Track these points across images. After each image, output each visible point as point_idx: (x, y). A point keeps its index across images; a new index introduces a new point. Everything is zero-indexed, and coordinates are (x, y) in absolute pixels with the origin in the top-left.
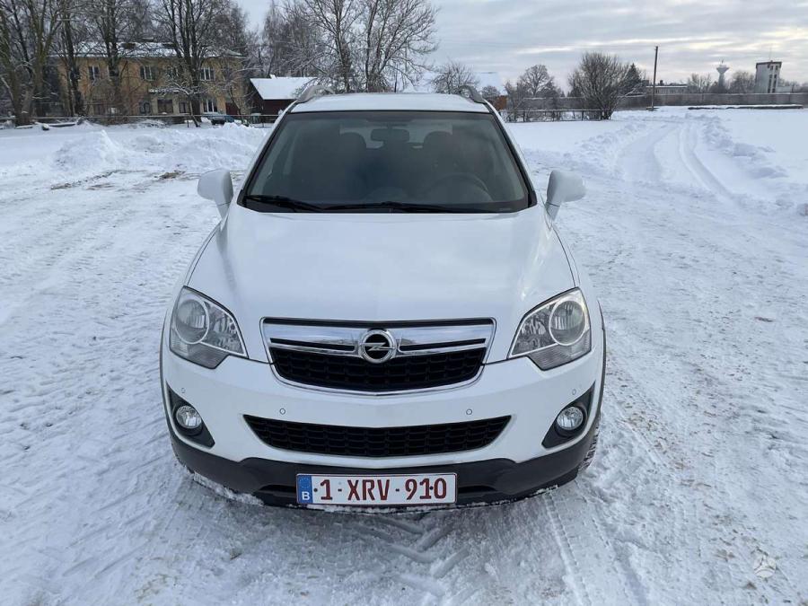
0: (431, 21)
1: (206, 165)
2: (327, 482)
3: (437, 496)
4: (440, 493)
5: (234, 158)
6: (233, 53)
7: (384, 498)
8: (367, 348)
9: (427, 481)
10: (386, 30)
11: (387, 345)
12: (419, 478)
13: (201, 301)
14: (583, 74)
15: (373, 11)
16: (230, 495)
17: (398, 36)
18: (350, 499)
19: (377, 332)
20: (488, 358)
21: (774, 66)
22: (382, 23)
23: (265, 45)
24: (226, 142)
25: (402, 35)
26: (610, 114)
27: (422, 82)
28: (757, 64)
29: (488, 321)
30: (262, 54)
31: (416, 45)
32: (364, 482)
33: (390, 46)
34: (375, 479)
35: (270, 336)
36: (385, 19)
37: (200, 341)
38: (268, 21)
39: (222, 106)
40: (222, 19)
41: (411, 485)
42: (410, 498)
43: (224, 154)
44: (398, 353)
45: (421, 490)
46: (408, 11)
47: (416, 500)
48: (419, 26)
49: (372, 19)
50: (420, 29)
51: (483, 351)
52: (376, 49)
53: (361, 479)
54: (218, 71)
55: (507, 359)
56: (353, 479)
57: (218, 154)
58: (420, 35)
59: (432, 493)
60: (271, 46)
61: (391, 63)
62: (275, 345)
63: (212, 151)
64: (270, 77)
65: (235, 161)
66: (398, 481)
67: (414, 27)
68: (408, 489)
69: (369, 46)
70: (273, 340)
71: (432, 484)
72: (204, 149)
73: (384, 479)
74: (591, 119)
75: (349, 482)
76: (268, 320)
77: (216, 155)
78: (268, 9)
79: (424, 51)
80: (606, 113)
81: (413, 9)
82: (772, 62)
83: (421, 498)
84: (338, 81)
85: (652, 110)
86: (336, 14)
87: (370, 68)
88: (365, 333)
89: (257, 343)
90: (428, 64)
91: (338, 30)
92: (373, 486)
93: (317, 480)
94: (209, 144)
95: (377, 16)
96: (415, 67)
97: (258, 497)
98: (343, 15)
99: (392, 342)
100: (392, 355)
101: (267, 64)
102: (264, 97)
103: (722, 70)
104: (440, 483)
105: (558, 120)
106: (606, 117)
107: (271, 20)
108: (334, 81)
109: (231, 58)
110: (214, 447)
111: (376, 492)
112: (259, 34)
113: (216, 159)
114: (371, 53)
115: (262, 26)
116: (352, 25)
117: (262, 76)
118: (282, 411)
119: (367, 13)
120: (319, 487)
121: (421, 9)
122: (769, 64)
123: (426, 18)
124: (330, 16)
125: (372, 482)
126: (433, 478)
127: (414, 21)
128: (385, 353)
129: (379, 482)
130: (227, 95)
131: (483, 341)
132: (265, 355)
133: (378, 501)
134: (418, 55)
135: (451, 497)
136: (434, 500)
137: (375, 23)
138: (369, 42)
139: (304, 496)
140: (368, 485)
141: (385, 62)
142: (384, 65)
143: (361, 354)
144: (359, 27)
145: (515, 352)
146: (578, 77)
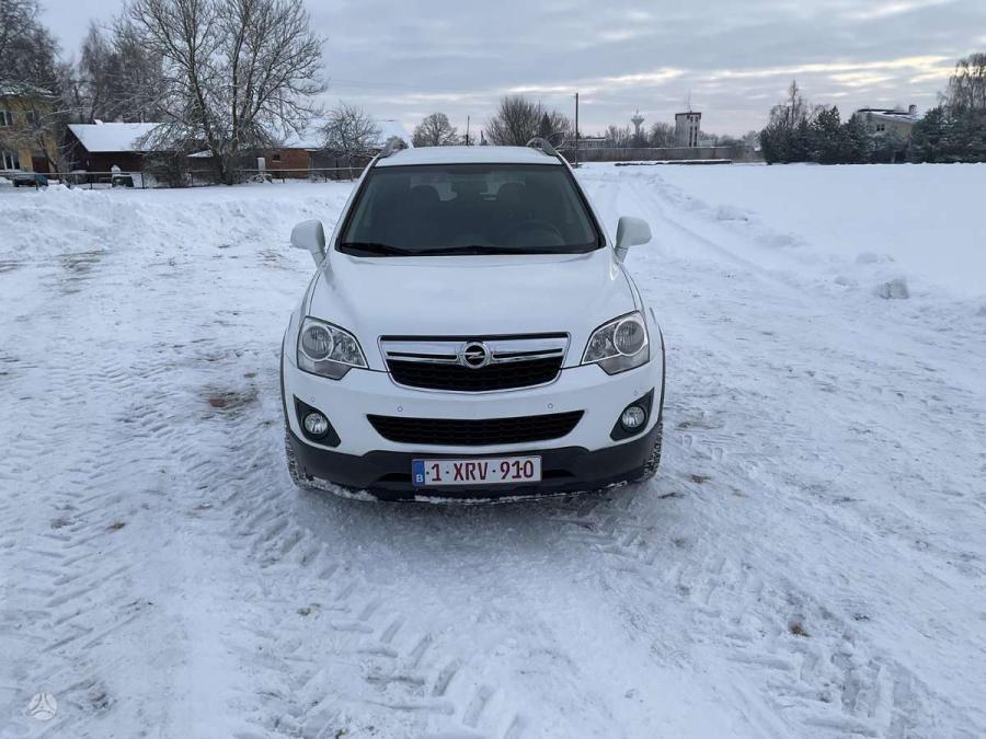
0: (316, 54)
1: (23, 248)
2: (437, 466)
3: (526, 476)
4: (529, 473)
5: (68, 236)
6: (42, 91)
7: (483, 478)
8: (467, 357)
9: (518, 463)
10: (257, 64)
11: (483, 354)
12: (512, 461)
13: (325, 326)
14: (503, 125)
15: (240, 39)
16: (348, 494)
17: (274, 72)
18: (456, 479)
19: (475, 344)
20: (565, 363)
21: (695, 116)
22: (251, 55)
23: (83, 81)
24: (52, 212)
25: (279, 71)
27: (309, 131)
28: (677, 115)
29: (564, 335)
30: (81, 93)
31: (298, 83)
32: (467, 465)
33: (264, 83)
34: (476, 462)
35: (385, 351)
36: (255, 51)
37: (326, 358)
38: (87, 50)
39: (26, 161)
40: (21, 45)
41: (505, 467)
42: (504, 478)
43: (51, 230)
44: (491, 360)
45: (513, 471)
46: (286, 42)
47: (509, 479)
48: (301, 61)
49: (238, 49)
50: (302, 64)
51: (561, 358)
52: (246, 87)
53: (464, 462)
54: (19, 114)
55: (581, 365)
56: (458, 463)
57: (41, 232)
58: (303, 70)
59: (521, 473)
60: (93, 83)
61: (266, 104)
62: (391, 358)
63: (31, 225)
64: (95, 123)
65: (69, 241)
66: (495, 463)
67: (295, 61)
68: (503, 471)
69: (235, 83)
70: (389, 354)
71: (521, 466)
72: (18, 223)
73: (483, 462)
75: (455, 465)
76: (384, 338)
77: (37, 232)
78: (87, 33)
79: (309, 91)
81: (291, 38)
82: (691, 113)
83: (514, 477)
84: (196, 128)
85: (577, 166)
86: (189, 41)
87: (238, 113)
88: (466, 345)
89: (376, 356)
90: (316, 107)
91: (192, 63)
92: (474, 468)
93: (428, 464)
94: (25, 216)
95: (244, 46)
96: (299, 111)
97: (373, 494)
98: (198, 42)
99: (487, 351)
100: (487, 362)
101: (88, 105)
102: (90, 150)
104: (528, 465)
107: (92, 48)
108: (190, 128)
109: (37, 97)
110: (340, 446)
111: (476, 473)
112: (75, 66)
113: (38, 238)
114: (239, 92)
115: (79, 57)
116: (212, 56)
117: (82, 121)
118: (400, 409)
119: (231, 42)
120: (430, 470)
121: (302, 38)
122: (689, 115)
123: (309, 50)
124: (179, 43)
125: (473, 464)
126: (522, 460)
127: (293, 53)
128: (481, 360)
129: (479, 464)
130: (36, 146)
131: (560, 350)
132: (383, 366)
133: (478, 481)
134: (302, 96)
135: (537, 477)
136: (523, 479)
137: (242, 54)
138: (235, 79)
139: (419, 478)
140: (470, 467)
141: (259, 104)
142: (258, 108)
143: (463, 362)
144: (220, 59)
145: (587, 359)
146: (497, 128)
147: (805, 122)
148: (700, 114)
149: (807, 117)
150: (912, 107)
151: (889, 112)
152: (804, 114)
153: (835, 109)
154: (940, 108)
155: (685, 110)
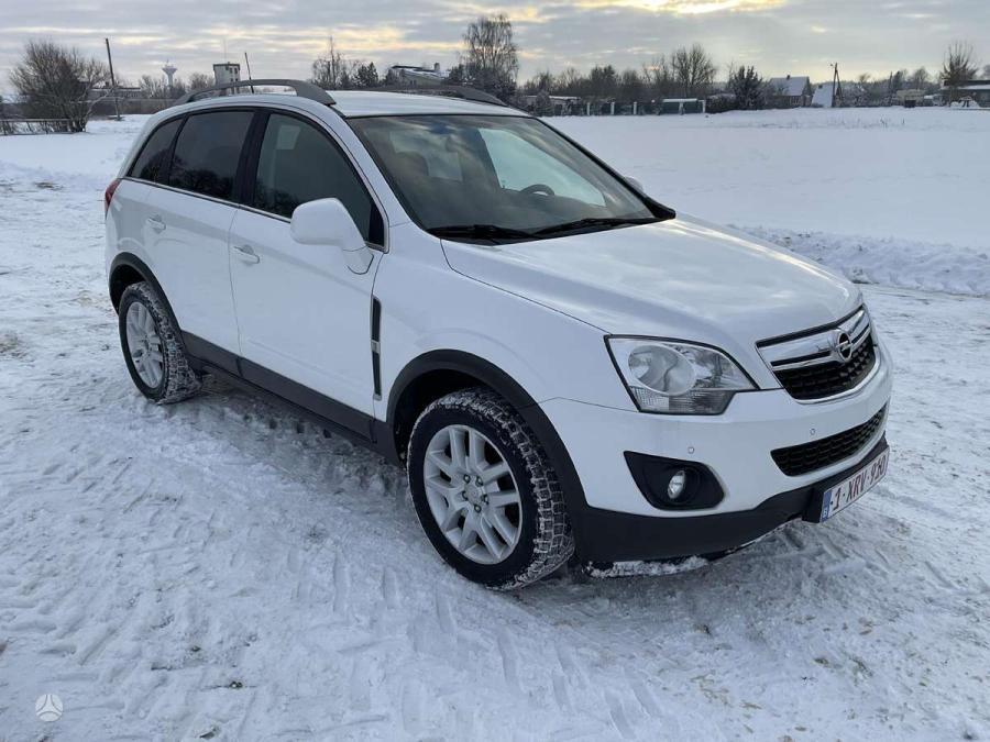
2: (839, 491)
8: (841, 349)
11: (849, 342)
14: (31, 72)
18: (847, 500)
19: (840, 332)
21: (233, 68)
26: (84, 125)
28: (215, 66)
35: (768, 361)
44: (852, 348)
62: (777, 368)
66: (870, 468)
70: (773, 364)
74: (57, 131)
76: (760, 344)
80: (77, 123)
82: (229, 64)
85: (119, 119)
92: (860, 481)
93: (834, 491)
97: (703, 557)
99: (849, 339)
103: (170, 71)
105: (12, 133)
106: (79, 129)
111: (860, 486)
120: (834, 499)
122: (227, 66)
128: (849, 350)
139: (825, 513)
143: (838, 357)
146: (25, 75)
147: (347, 77)
148: (238, 65)
149: (347, 72)
150: (436, 65)
151: (419, 69)
152: (344, 68)
153: (372, 65)
154: (461, 66)
155: (224, 61)
